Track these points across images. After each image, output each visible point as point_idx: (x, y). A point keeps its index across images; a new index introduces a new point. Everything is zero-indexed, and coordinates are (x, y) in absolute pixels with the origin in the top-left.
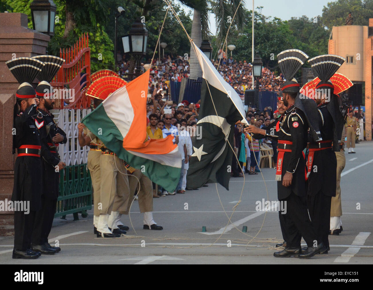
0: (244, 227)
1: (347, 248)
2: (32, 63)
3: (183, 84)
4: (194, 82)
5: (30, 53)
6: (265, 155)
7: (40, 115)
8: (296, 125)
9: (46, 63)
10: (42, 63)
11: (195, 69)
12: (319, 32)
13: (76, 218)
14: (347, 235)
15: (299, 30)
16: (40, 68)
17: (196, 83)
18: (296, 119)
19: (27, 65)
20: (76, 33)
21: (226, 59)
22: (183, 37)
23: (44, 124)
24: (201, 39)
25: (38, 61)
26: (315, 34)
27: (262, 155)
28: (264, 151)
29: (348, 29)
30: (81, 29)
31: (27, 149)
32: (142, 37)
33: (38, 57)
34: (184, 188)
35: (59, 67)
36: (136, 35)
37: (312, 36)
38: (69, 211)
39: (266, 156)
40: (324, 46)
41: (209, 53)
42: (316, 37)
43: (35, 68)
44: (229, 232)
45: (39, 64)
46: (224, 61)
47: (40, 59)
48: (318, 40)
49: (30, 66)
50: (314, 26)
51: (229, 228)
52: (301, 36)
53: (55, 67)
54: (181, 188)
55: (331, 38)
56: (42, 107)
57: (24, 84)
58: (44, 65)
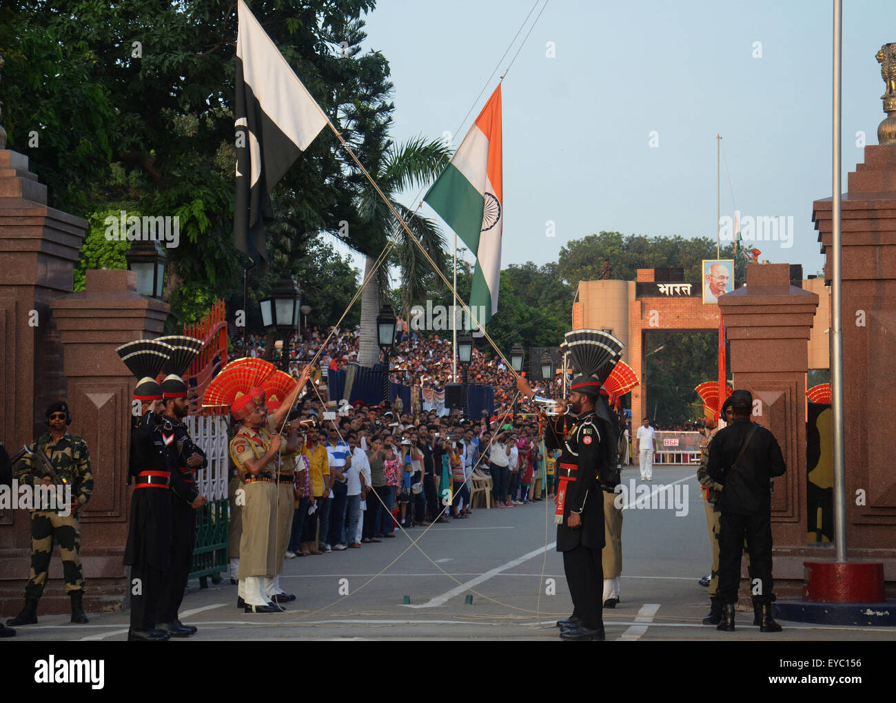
0: (467, 596)
1: (629, 626)
2: (155, 347)
3: (350, 374)
4: (368, 371)
5: (141, 332)
6: (479, 487)
7: (168, 425)
8: (588, 440)
9: (176, 347)
10: (169, 347)
11: (368, 350)
12: (555, 289)
13: (204, 584)
14: (625, 608)
15: (522, 285)
16: (168, 355)
17: (371, 374)
18: (589, 432)
19: (148, 352)
20: (184, 294)
21: (407, 333)
22: (338, 299)
23: (174, 438)
24: (377, 303)
25: (164, 344)
26: (549, 292)
27: (475, 488)
28: (477, 482)
29: (603, 285)
30: (191, 288)
31: (149, 477)
32: (292, 301)
33: (163, 338)
34: (358, 539)
35: (195, 353)
36: (282, 298)
37: (543, 296)
38: (194, 573)
39: (481, 489)
40: (564, 312)
41: (393, 325)
42: (550, 296)
43: (161, 354)
44: (444, 604)
45: (166, 348)
46: (404, 335)
47: (167, 341)
48: (553, 301)
49: (152, 352)
50: (545, 278)
51: (444, 598)
52: (525, 295)
53: (189, 353)
54: (354, 539)
55: (577, 301)
56: (170, 413)
57: (145, 380)
58: (173, 349)
